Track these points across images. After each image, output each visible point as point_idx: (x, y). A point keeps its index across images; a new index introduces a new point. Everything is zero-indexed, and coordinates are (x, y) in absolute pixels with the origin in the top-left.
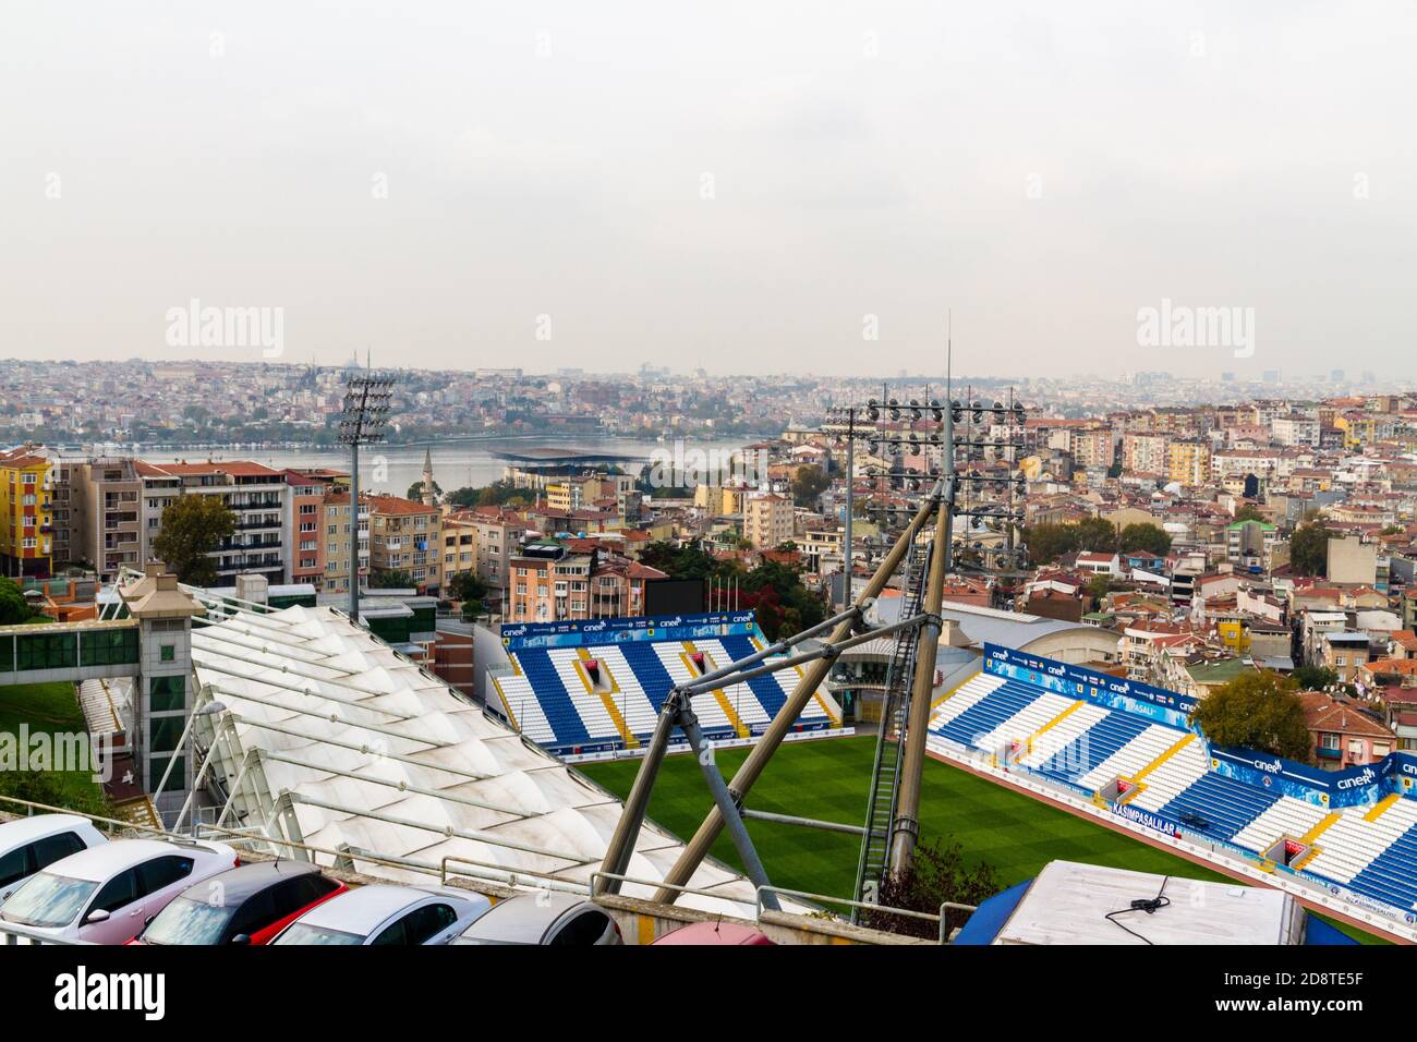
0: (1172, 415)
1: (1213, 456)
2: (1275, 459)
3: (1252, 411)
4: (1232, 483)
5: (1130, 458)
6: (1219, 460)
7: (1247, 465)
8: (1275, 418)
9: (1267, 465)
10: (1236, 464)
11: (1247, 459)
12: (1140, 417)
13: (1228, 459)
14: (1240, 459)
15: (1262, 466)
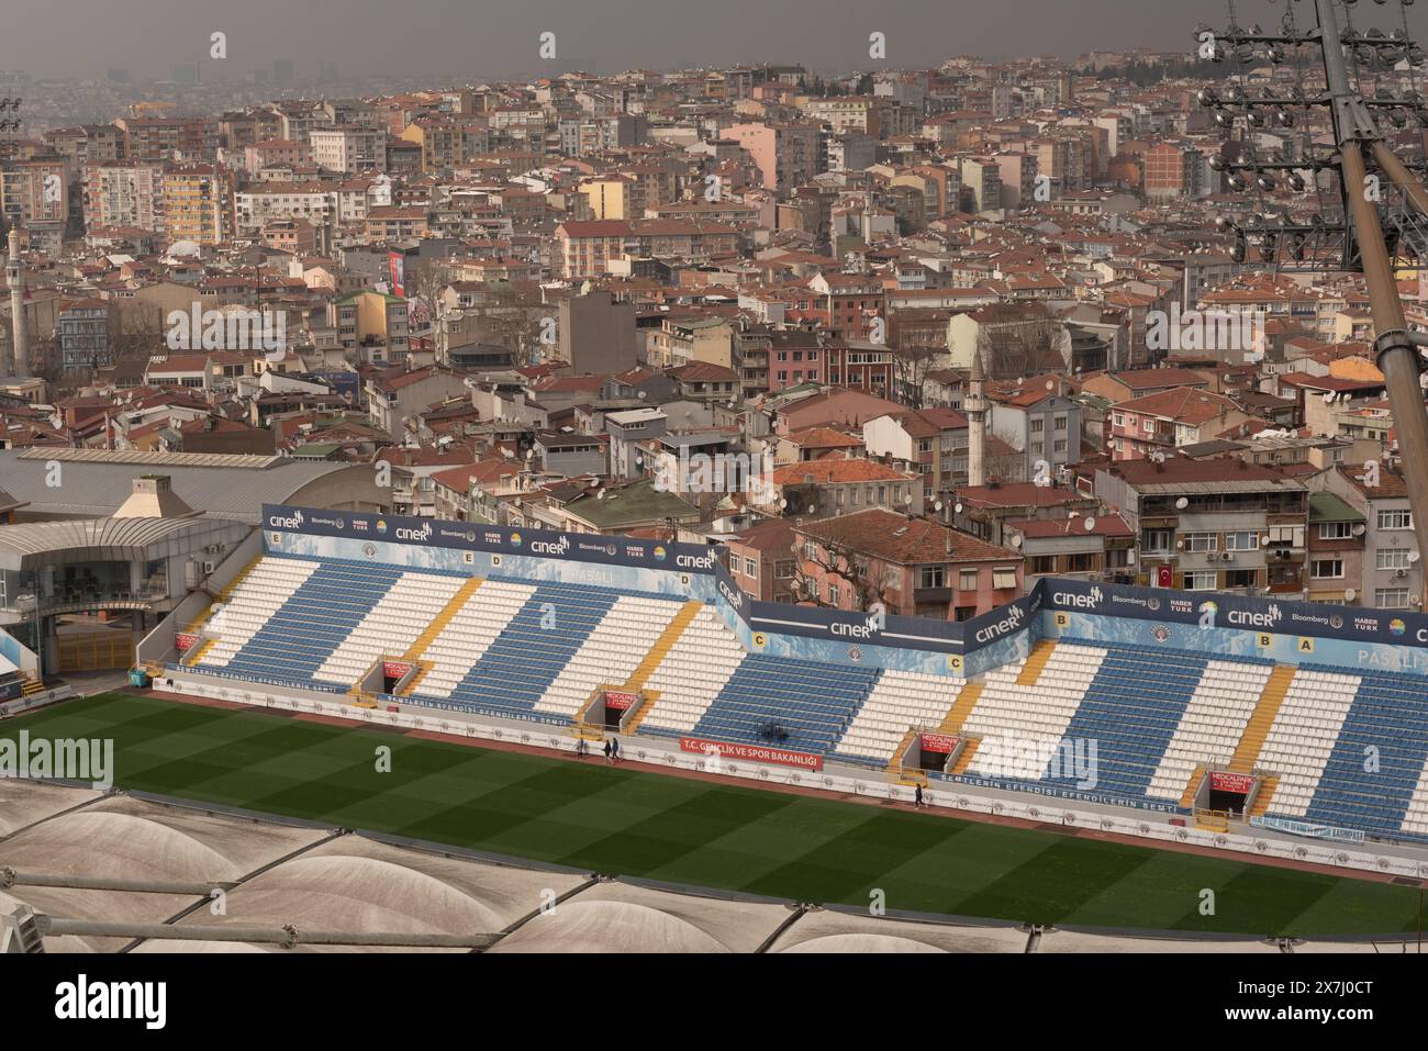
0: (154, 130)
1: (236, 195)
2: (334, 194)
3: (275, 118)
4: (277, 236)
5: (98, 204)
6: (247, 201)
7: (292, 205)
8: (312, 129)
9: (322, 204)
10: (274, 206)
11: (291, 196)
12: (102, 135)
13: (261, 197)
14: (281, 197)
15: (314, 206)
